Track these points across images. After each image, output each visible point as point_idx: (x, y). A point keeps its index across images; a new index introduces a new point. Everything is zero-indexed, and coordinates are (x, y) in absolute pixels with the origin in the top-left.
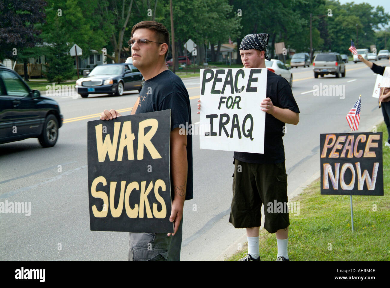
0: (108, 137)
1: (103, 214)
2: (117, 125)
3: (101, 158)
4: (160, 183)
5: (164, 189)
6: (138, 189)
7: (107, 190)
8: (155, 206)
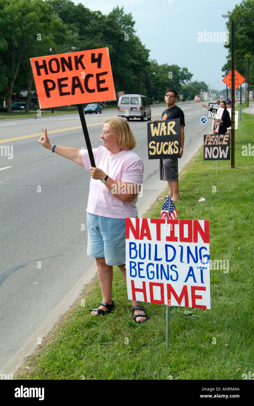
0: (156, 128)
1: (154, 153)
2: (159, 124)
3: (153, 135)
4: (176, 142)
5: (178, 144)
6: (168, 144)
7: (155, 145)
8: (174, 150)
